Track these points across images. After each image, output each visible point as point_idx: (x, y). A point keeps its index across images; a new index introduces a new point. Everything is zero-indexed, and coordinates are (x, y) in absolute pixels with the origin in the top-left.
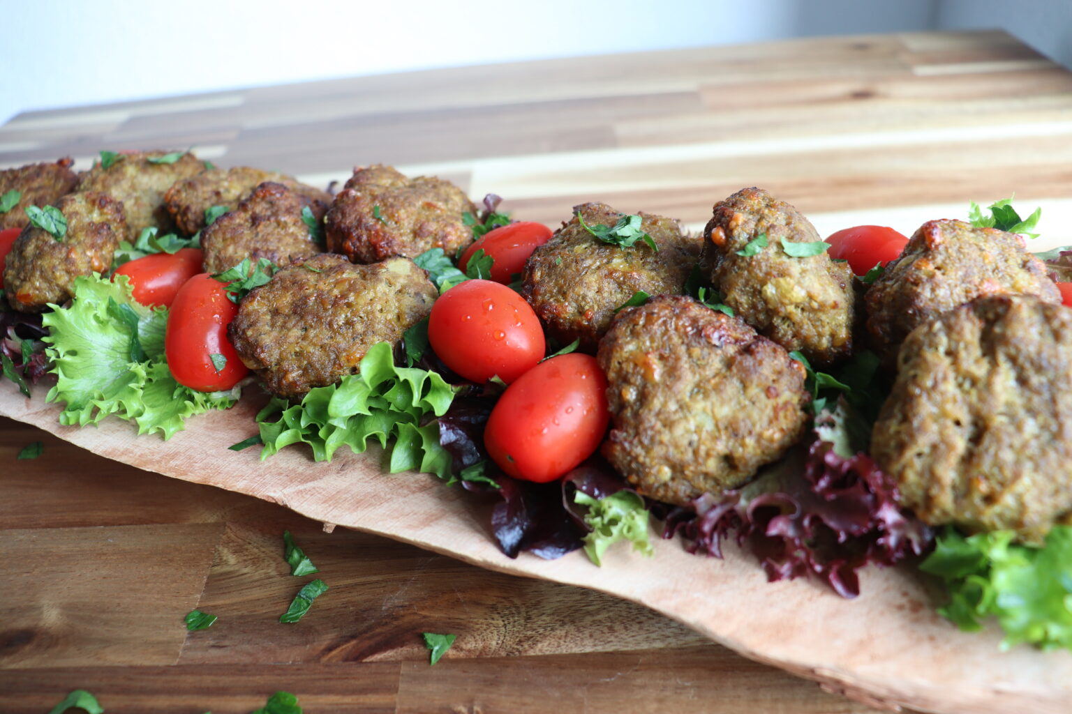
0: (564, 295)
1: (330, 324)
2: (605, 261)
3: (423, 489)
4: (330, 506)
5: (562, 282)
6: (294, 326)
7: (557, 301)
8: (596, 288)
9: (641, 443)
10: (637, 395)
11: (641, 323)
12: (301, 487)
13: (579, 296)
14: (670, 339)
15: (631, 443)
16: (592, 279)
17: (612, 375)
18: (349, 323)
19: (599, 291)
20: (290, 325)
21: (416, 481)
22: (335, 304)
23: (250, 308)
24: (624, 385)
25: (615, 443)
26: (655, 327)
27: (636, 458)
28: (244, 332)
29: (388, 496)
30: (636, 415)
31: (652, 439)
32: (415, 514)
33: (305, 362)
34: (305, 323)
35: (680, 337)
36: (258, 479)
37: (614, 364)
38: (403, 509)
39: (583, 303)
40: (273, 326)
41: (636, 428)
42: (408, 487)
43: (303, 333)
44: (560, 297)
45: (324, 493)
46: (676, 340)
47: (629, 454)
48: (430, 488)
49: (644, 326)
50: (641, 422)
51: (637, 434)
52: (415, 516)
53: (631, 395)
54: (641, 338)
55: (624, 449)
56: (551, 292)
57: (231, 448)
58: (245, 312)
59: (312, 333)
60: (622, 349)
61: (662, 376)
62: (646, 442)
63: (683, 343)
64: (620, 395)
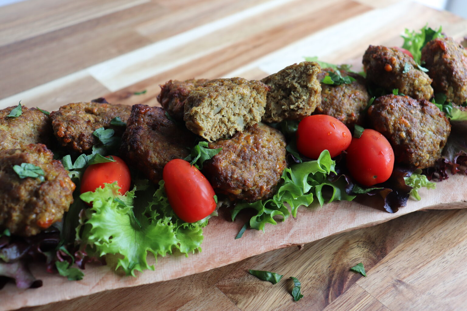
0: (340, 112)
1: (264, 157)
2: (343, 93)
3: (336, 208)
4: (311, 234)
5: (335, 107)
6: (250, 165)
7: (339, 115)
8: (349, 105)
9: (420, 149)
10: (406, 134)
11: (390, 109)
12: (290, 234)
13: (346, 109)
14: (402, 110)
15: (417, 150)
16: (346, 101)
17: (392, 131)
18: (269, 154)
19: (350, 105)
20: (248, 165)
21: (329, 207)
22: (257, 148)
23: (223, 165)
24: (399, 133)
25: (412, 153)
26: (396, 108)
27: (420, 156)
28: (231, 177)
29: (327, 218)
30: (412, 141)
31: (422, 146)
32: (345, 218)
33: (266, 178)
34: (254, 161)
35: (405, 108)
36: (266, 242)
37: (391, 127)
38: (339, 219)
39: (348, 112)
40: (241, 169)
41: (415, 145)
42: (330, 211)
43: (255, 166)
44: (338, 113)
45: (302, 231)
46: (405, 110)
47: (418, 155)
48: (337, 207)
49: (392, 109)
50: (416, 142)
51: (416, 147)
52: (346, 218)
53: (404, 134)
54: (394, 113)
55: (415, 154)
56: (333, 113)
57: (235, 238)
58: (223, 168)
59: (260, 164)
60: (391, 120)
61: (410, 124)
62: (421, 148)
63: (407, 110)
64: (400, 137)
